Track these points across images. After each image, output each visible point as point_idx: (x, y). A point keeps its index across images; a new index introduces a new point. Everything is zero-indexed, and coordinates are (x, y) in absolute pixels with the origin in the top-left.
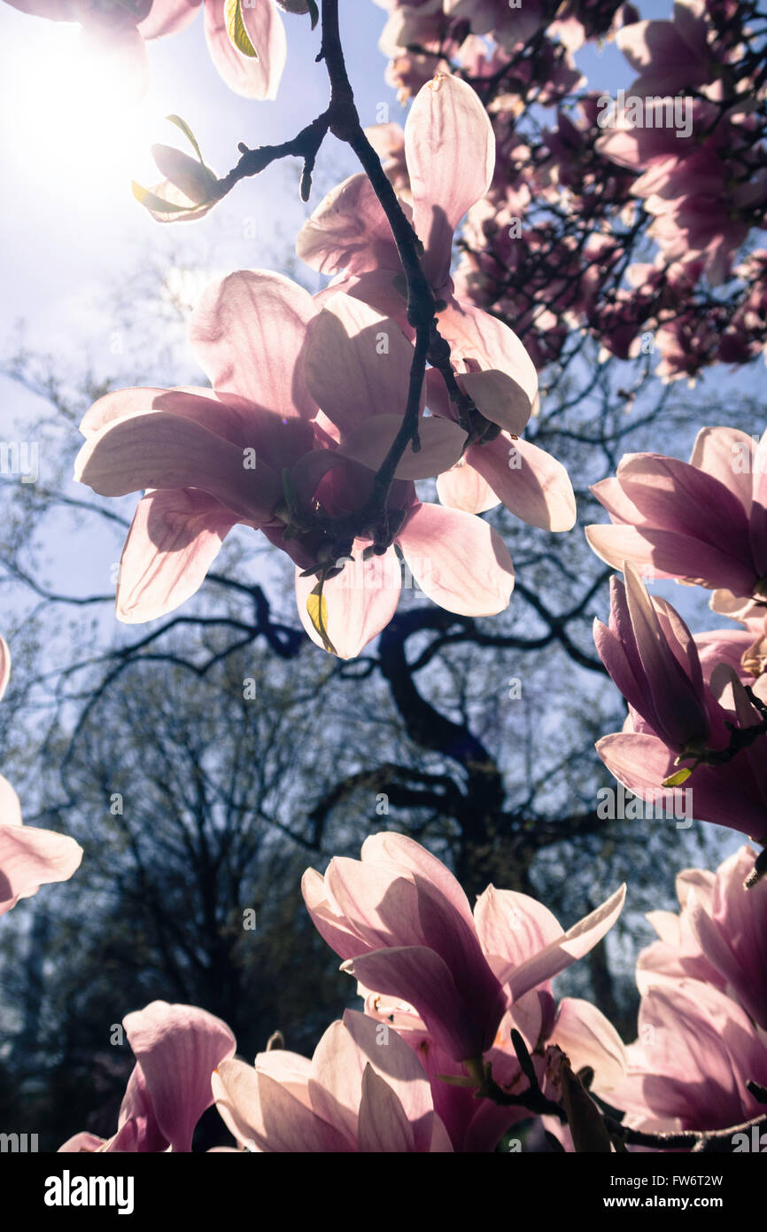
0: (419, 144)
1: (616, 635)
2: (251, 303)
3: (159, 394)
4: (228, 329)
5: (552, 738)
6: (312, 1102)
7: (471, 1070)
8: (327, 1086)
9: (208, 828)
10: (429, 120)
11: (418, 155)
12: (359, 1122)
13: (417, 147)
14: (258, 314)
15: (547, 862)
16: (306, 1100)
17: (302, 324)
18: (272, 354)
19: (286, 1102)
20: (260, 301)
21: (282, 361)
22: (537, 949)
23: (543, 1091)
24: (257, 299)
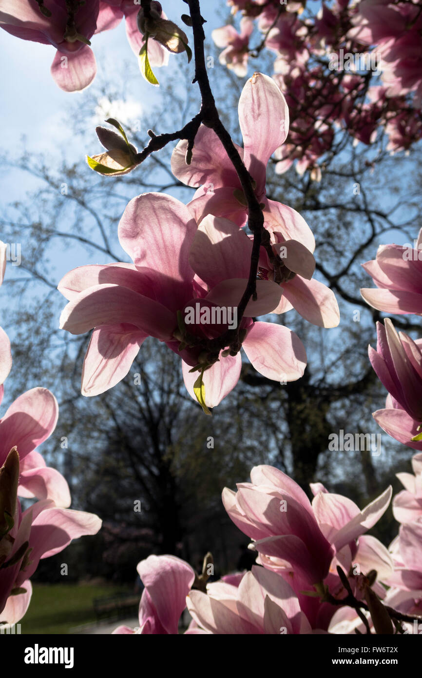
0: (247, 116)
1: (382, 356)
2: (154, 214)
3: (103, 268)
4: (142, 231)
5: (335, 343)
6: (239, 612)
7: (318, 588)
8: (246, 604)
9: (151, 403)
10: (252, 101)
11: (246, 122)
12: (264, 621)
13: (246, 117)
14: (158, 220)
15: (336, 409)
16: (236, 611)
17: (184, 224)
18: (168, 243)
19: (225, 612)
20: (158, 212)
21: (173, 247)
22: (346, 521)
23: (355, 595)
24: (157, 211)
